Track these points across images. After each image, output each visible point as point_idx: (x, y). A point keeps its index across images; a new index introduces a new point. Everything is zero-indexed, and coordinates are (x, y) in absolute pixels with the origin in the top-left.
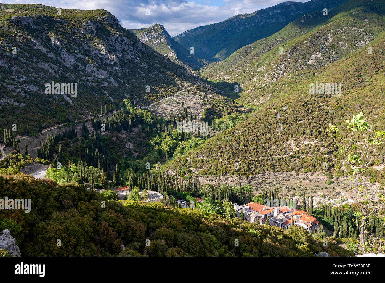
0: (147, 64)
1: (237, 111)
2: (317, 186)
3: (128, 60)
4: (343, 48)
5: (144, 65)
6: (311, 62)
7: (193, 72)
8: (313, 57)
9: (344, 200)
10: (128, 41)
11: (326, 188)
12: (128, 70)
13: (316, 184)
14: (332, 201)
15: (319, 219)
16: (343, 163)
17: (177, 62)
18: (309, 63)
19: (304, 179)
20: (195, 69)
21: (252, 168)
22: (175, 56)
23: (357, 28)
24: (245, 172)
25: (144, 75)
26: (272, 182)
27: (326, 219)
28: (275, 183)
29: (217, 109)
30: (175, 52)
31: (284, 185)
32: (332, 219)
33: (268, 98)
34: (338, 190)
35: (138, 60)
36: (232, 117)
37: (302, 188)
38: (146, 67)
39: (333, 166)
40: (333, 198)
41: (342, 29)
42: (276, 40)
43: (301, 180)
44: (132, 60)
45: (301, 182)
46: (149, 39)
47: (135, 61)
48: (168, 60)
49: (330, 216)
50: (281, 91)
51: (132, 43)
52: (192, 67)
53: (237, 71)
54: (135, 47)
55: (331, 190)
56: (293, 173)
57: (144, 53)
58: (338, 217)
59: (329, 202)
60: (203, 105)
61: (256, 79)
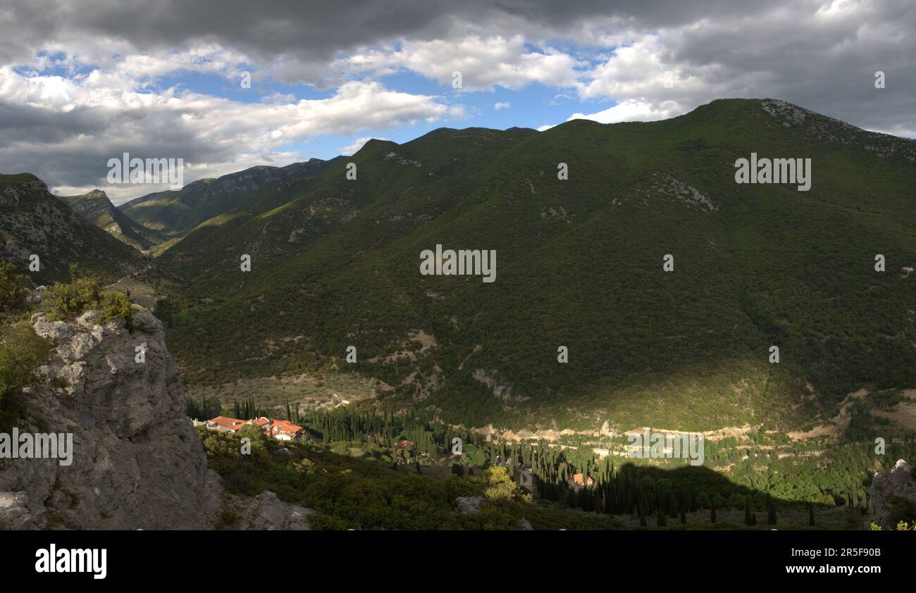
0: (82, 242)
1: (200, 302)
2: (304, 391)
3: (58, 236)
4: (328, 222)
5: (78, 242)
6: (292, 239)
7: (143, 252)
8: (293, 233)
9: (337, 403)
10: (59, 212)
11: (315, 391)
12: (57, 249)
13: (303, 388)
14: (323, 405)
15: (305, 428)
16: (334, 360)
17: (123, 239)
18: (289, 241)
19: (287, 384)
20: (146, 248)
21: (220, 375)
22: (119, 231)
23: (342, 200)
24: (210, 381)
25: (78, 255)
26: (246, 391)
27: (314, 427)
28: (250, 393)
29: (174, 300)
30: (120, 226)
31: (263, 393)
32: (322, 425)
33: (241, 286)
34: (329, 391)
35: (70, 236)
36: (193, 311)
37: (285, 395)
38: (82, 246)
39: (323, 364)
40: (324, 402)
41: (325, 200)
42: (248, 213)
43: (284, 386)
44: (63, 237)
45: (284, 388)
46: (85, 209)
47: (68, 238)
48: (110, 236)
49: (320, 421)
50: (257, 276)
51: (64, 214)
52: (143, 245)
53: (201, 251)
54: (67, 219)
55: (321, 393)
56: (273, 378)
57: (78, 226)
58: (328, 422)
59: (319, 407)
60: (155, 296)
61: (225, 260)
